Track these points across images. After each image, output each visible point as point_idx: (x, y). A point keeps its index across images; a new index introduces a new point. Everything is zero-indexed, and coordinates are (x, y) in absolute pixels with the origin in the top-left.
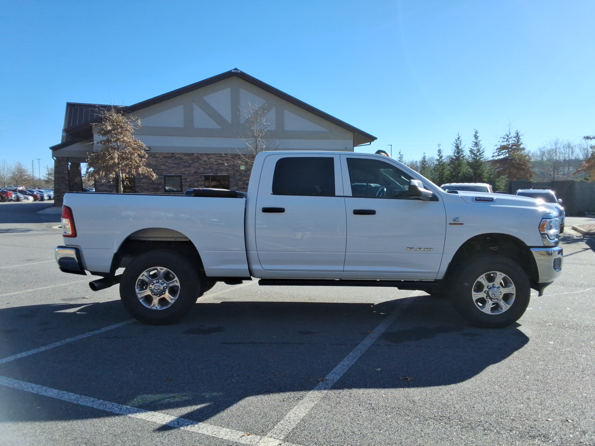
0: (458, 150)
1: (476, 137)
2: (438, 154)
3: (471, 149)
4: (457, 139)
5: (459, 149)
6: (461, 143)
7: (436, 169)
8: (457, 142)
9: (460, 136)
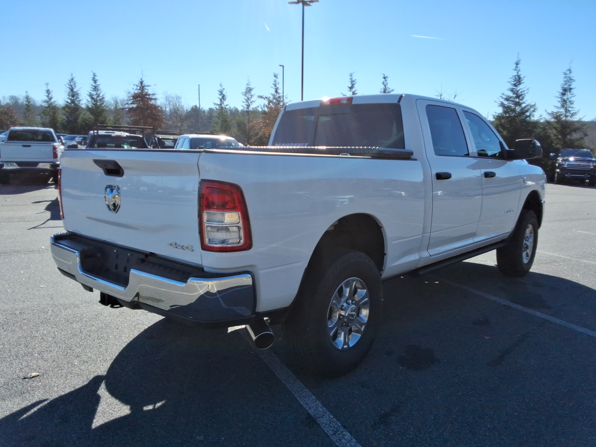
0: (73, 94)
1: (95, 81)
2: (47, 95)
3: (90, 93)
4: (70, 79)
5: (74, 92)
6: (76, 85)
7: (46, 112)
8: (70, 83)
9: (73, 77)
